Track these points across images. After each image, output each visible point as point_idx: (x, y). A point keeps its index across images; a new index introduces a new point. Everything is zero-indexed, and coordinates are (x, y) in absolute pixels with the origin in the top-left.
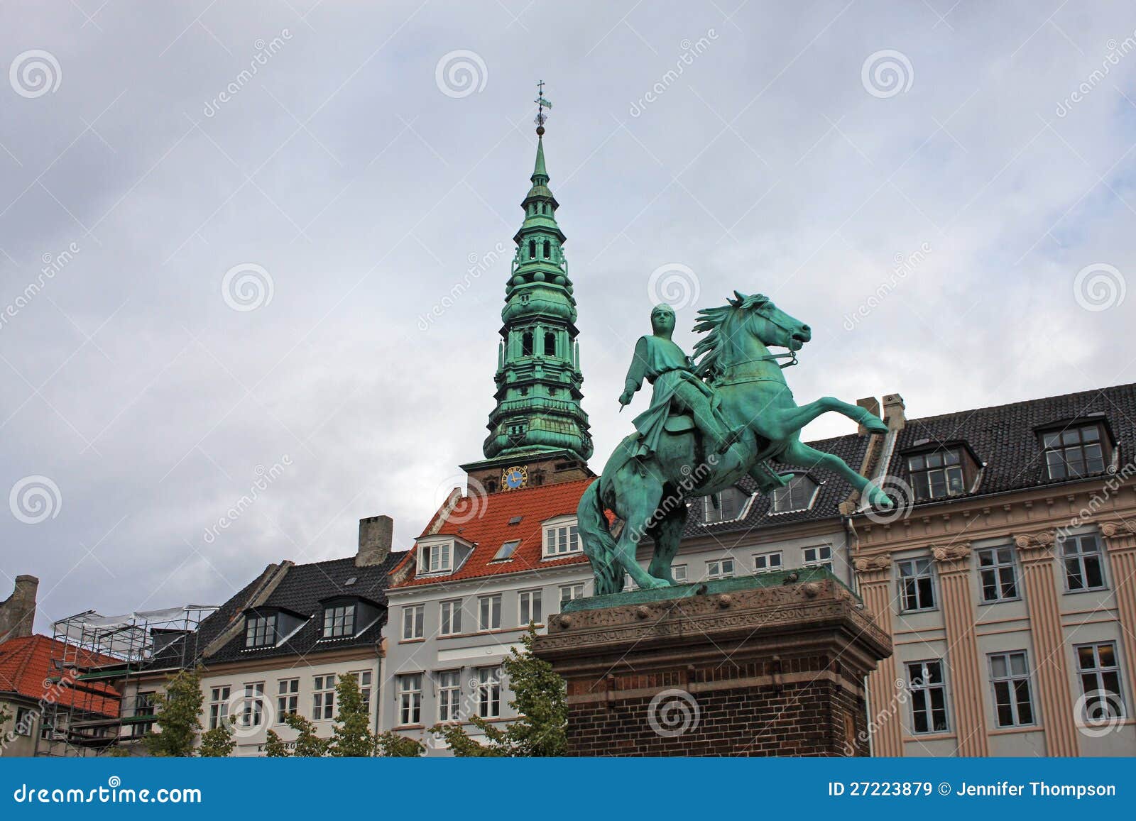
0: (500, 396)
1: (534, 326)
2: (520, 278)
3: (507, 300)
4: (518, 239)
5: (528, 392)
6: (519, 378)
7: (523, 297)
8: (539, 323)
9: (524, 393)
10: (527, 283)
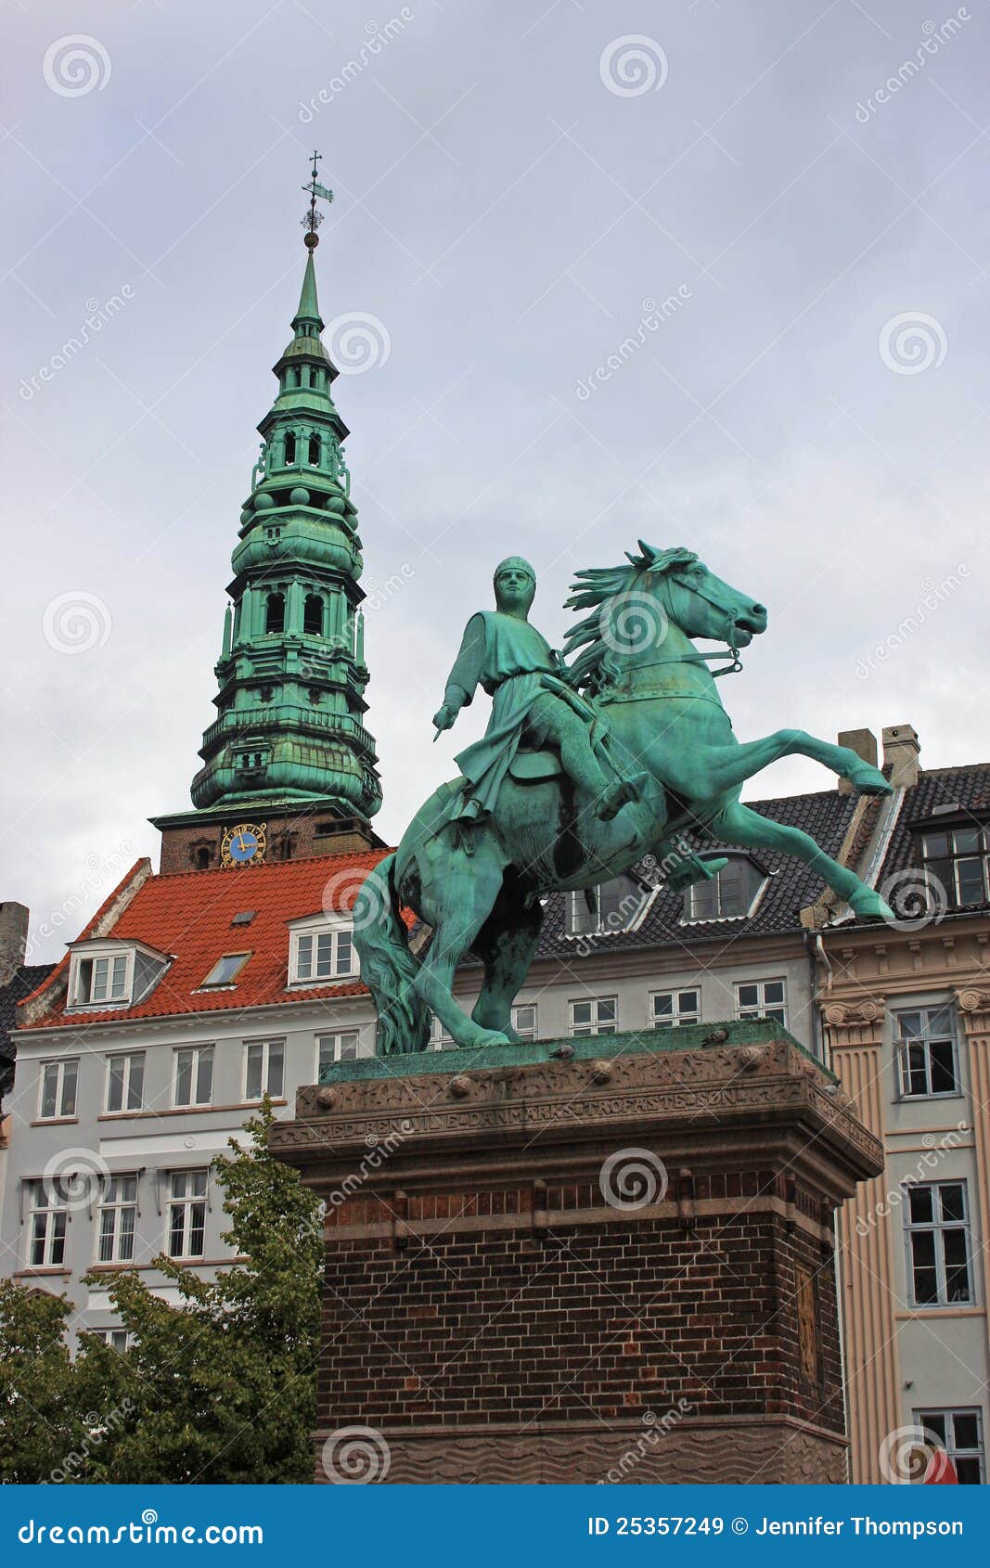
0: (224, 701)
1: (287, 581)
2: (266, 498)
3: (242, 534)
4: (266, 427)
5: (273, 695)
6: (257, 671)
7: (270, 531)
8: (296, 576)
9: (266, 697)
10: (279, 505)
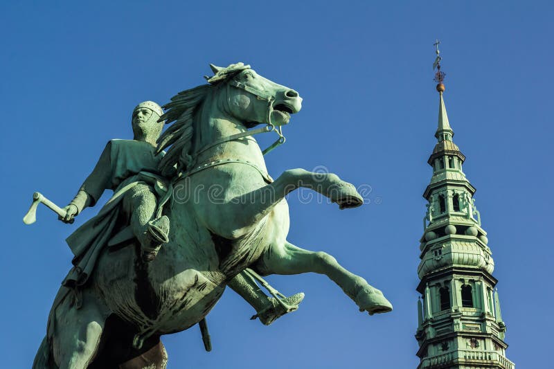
0: (422, 353)
1: (449, 279)
2: (432, 234)
3: (422, 257)
4: (427, 195)
5: (449, 346)
6: (438, 333)
7: (436, 253)
8: (454, 275)
9: (445, 348)
10: (440, 237)
